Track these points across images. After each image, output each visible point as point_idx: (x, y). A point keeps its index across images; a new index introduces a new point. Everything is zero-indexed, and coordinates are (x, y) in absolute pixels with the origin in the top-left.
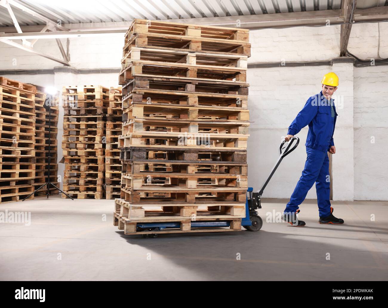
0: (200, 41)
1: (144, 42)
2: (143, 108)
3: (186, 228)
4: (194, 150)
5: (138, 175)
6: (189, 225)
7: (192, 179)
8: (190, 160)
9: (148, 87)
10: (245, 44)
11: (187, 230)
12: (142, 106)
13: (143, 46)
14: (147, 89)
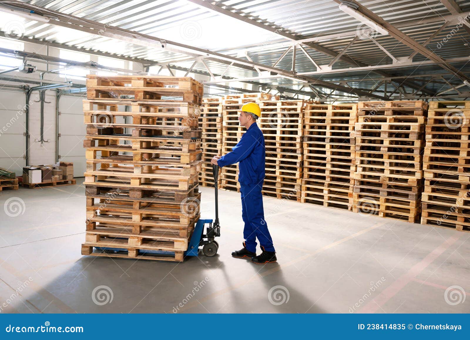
0: (142, 91)
1: (93, 94)
2: (93, 151)
3: (132, 254)
4: (138, 189)
5: (90, 208)
6: (134, 252)
7: (136, 214)
8: (134, 198)
9: (97, 134)
10: (186, 91)
11: (132, 256)
12: (92, 150)
13: (92, 98)
14: (97, 135)
